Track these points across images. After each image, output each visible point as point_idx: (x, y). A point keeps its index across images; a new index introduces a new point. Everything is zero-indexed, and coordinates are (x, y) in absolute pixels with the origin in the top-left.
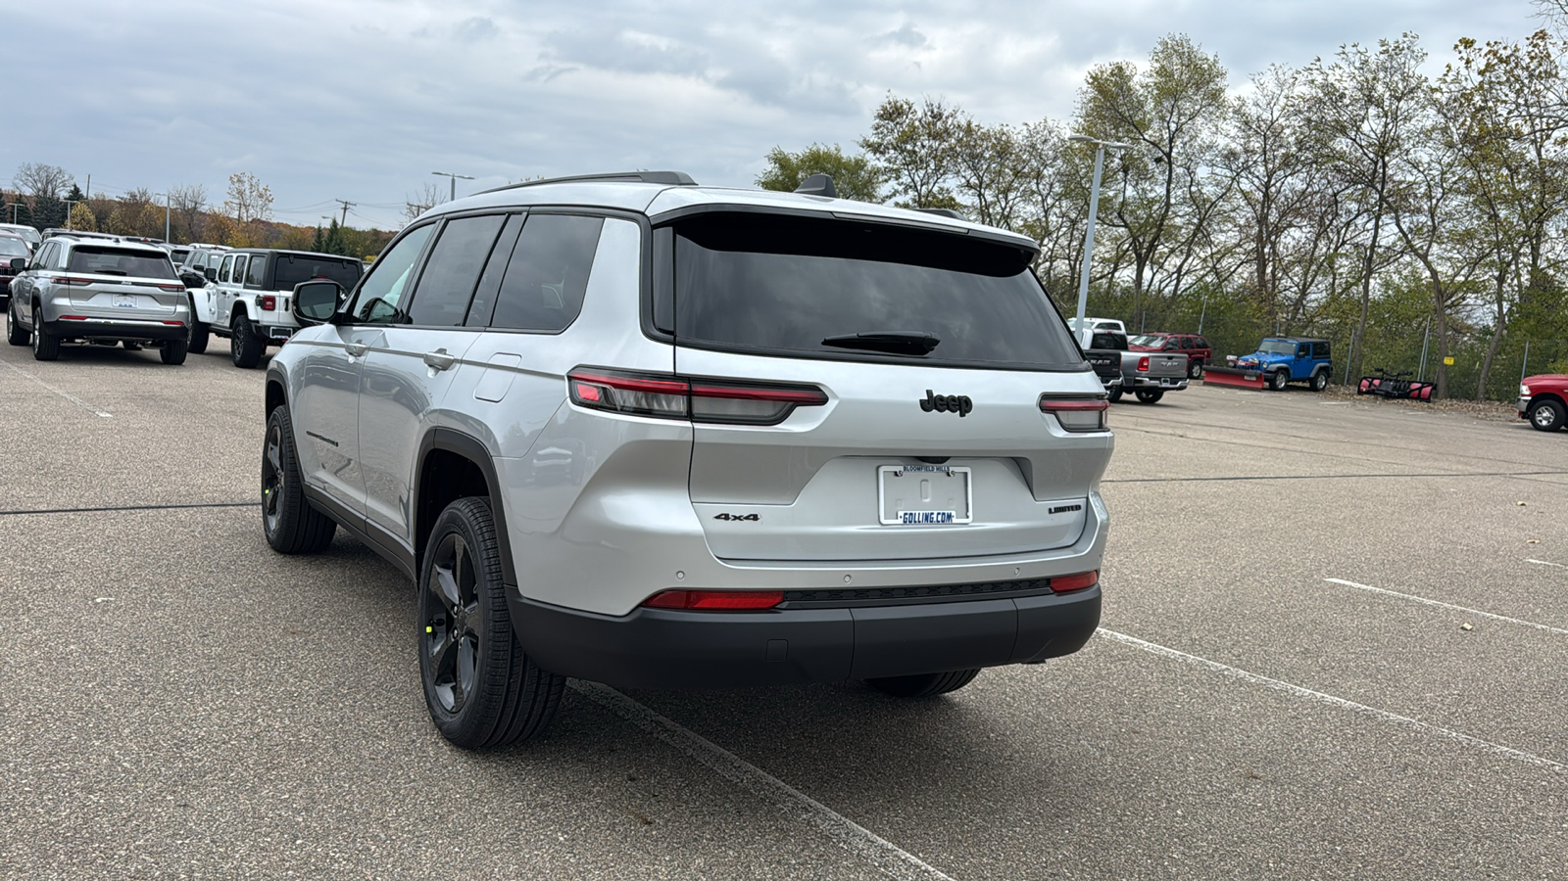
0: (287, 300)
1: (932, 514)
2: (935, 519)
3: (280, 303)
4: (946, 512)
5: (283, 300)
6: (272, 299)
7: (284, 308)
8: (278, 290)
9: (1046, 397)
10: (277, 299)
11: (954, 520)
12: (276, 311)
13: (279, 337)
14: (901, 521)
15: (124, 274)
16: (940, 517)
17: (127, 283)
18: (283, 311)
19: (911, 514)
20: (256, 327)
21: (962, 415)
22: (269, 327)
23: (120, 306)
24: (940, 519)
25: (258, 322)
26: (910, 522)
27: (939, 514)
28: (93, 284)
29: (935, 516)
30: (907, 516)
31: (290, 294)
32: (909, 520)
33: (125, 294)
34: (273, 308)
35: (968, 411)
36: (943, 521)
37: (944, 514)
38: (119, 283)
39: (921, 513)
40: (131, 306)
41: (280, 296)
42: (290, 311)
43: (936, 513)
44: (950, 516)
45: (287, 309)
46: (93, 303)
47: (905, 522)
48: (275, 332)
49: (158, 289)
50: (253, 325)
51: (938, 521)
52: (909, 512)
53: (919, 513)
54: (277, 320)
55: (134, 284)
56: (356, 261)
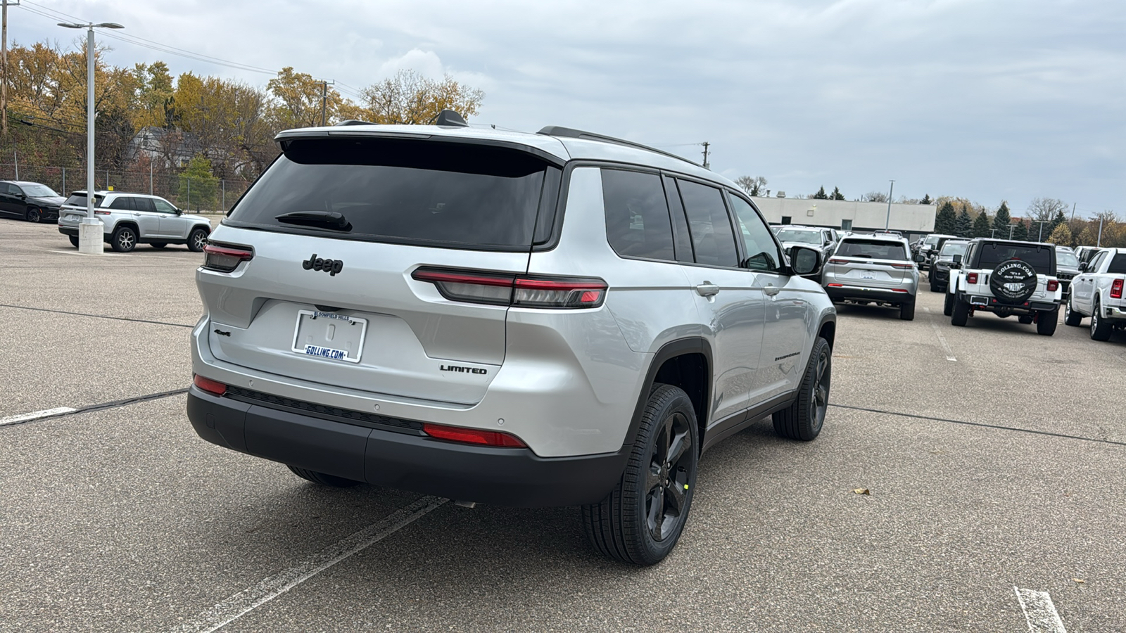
0: (987, 276)
1: (329, 350)
2: (330, 355)
3: (981, 279)
4: (340, 351)
5: (984, 276)
6: (976, 275)
7: (984, 282)
8: (981, 269)
9: (423, 268)
10: (979, 275)
11: (345, 358)
12: (978, 284)
13: (977, 303)
14: (305, 351)
15: (870, 257)
16: (334, 353)
17: (870, 263)
18: (983, 285)
19: (313, 348)
20: (962, 295)
21: (332, 274)
22: (970, 296)
23: (865, 278)
24: (333, 355)
25: (965, 292)
26: (312, 353)
27: (334, 351)
28: (849, 264)
29: (330, 352)
30: (310, 349)
31: (990, 272)
32: (311, 352)
33: (869, 270)
34: (975, 282)
35: (339, 272)
36: (335, 357)
37: (338, 352)
38: (865, 262)
39: (321, 348)
40: (871, 278)
41: (982, 273)
42: (989, 285)
43: (332, 350)
44: (341, 355)
45: (986, 283)
46: (847, 276)
47: (308, 353)
48: (974, 300)
49: (890, 267)
50: (961, 293)
51: (332, 357)
52: (312, 346)
53: (319, 348)
54: (978, 291)
55: (875, 263)
56: (1049, 247)
